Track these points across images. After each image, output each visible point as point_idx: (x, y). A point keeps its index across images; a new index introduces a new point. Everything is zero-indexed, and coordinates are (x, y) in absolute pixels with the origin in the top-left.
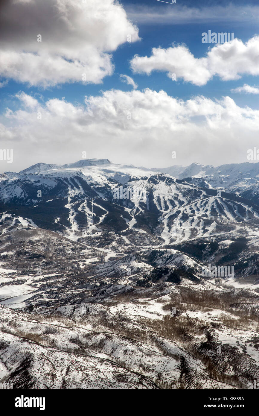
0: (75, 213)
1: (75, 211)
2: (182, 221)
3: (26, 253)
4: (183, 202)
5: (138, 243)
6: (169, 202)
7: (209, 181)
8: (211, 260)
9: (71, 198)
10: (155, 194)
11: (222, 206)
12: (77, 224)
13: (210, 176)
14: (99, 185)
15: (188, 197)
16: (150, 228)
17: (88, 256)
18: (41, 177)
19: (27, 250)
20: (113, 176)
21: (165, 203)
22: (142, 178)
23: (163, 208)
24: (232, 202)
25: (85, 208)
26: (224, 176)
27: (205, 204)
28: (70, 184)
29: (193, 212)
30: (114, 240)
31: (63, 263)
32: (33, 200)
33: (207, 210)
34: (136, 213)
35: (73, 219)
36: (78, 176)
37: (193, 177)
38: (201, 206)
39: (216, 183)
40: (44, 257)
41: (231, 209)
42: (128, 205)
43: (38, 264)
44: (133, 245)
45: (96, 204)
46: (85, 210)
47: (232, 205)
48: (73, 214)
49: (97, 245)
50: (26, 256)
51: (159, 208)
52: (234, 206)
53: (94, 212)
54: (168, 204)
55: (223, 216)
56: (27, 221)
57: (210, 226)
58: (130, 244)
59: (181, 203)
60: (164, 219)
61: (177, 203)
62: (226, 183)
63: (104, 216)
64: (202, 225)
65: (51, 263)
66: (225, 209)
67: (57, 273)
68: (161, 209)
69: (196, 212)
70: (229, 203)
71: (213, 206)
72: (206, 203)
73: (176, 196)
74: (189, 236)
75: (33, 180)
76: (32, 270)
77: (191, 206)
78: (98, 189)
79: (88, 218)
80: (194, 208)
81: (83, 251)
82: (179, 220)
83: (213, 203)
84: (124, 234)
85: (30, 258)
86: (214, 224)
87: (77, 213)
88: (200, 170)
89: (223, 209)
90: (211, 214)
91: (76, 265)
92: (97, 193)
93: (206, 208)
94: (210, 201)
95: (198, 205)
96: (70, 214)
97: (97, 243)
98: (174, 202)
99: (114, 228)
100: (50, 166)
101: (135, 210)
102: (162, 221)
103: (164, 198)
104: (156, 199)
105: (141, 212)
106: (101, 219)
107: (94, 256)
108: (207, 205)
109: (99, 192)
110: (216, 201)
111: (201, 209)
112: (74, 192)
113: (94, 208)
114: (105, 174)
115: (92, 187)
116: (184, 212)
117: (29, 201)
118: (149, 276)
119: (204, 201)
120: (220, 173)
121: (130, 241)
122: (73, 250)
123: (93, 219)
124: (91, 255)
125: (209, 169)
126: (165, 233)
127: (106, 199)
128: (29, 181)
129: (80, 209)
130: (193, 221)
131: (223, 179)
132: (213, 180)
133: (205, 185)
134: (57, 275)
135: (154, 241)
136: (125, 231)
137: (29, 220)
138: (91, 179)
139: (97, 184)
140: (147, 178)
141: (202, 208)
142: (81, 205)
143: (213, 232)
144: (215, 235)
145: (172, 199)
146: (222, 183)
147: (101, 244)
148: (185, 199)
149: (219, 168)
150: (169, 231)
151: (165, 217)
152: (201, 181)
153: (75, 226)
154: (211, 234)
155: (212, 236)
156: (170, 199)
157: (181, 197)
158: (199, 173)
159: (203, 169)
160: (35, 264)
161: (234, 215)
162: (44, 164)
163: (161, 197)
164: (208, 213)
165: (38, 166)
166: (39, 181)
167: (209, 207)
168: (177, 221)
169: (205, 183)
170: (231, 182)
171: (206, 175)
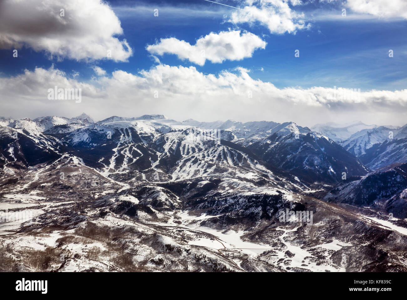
0: (117, 155)
1: (118, 154)
2: (192, 164)
3: (60, 184)
4: (202, 149)
5: (151, 180)
6: (191, 149)
7: (236, 134)
8: (187, 195)
9: (121, 143)
10: (183, 143)
11: (227, 153)
12: (115, 163)
13: (238, 130)
14: (147, 134)
15: (207, 146)
16: (168, 168)
17: (107, 188)
18: (105, 127)
19: (62, 182)
20: (160, 128)
21: (188, 149)
22: (179, 131)
23: (185, 154)
24: (235, 151)
25: (126, 152)
26: (247, 130)
27: (214, 152)
28: (124, 133)
29: (204, 157)
30: (135, 177)
31: (83, 193)
32: (94, 144)
33: (214, 157)
34: (163, 157)
35: (114, 160)
36: (133, 127)
37: (225, 130)
38: (212, 153)
39: (240, 135)
40: (72, 188)
41: (232, 156)
42: (160, 150)
43: (65, 193)
44: (147, 181)
45: (136, 149)
46: (126, 153)
47: (234, 153)
48: (116, 155)
49: (121, 180)
50: (59, 187)
51: (182, 154)
52: (235, 154)
53: (132, 155)
54: (190, 150)
55: (225, 161)
56: (79, 160)
57: (210, 169)
58: (145, 180)
59: (200, 150)
60: (181, 162)
61: (197, 150)
62: (247, 136)
63: (138, 158)
64: (205, 168)
65: (74, 193)
66: (228, 156)
67: (74, 201)
68: (184, 154)
69: (206, 157)
70: (232, 151)
71: (220, 153)
72: (216, 151)
73: (198, 145)
74: (191, 176)
75: (99, 129)
76: (58, 198)
77: (204, 153)
78: (144, 138)
79: (125, 159)
80: (206, 154)
81: (105, 185)
82: (191, 163)
83: (221, 151)
84: (145, 173)
85: (61, 189)
86: (214, 167)
87: (119, 155)
88: (232, 125)
89: (226, 155)
90: (217, 159)
91: (92, 196)
92: (142, 140)
93: (214, 155)
94: (219, 150)
95: (209, 152)
96: (114, 155)
97: (121, 178)
98: (195, 149)
99: (140, 167)
100: (121, 119)
101: (164, 154)
102: (178, 163)
103: (188, 146)
104: (183, 146)
105: (168, 156)
106: (135, 160)
107: (111, 188)
108: (216, 153)
109: (144, 139)
110: (224, 149)
111: (210, 155)
112: (124, 140)
113: (133, 151)
114: (155, 126)
115: (140, 136)
116: (197, 157)
117: (91, 144)
118: (114, 208)
119: (215, 149)
120: (245, 128)
121: (146, 178)
122: (97, 183)
123: (128, 160)
124: (110, 187)
125: (238, 125)
126: (176, 172)
127: (147, 145)
128: (96, 129)
129: (122, 152)
130: (200, 164)
131: (245, 133)
132: (238, 133)
133: (231, 137)
134: (74, 202)
135: (163, 178)
136: (147, 170)
137: (81, 159)
138: (142, 130)
139: (146, 134)
140: (183, 130)
141: (212, 155)
142: (125, 149)
143: (211, 173)
144: (211, 175)
145: (194, 147)
146: (244, 135)
147: (123, 179)
148: (204, 148)
149: (245, 124)
150: (179, 172)
151: (181, 160)
152: (229, 134)
153: (112, 165)
154: (208, 175)
155: (208, 176)
156: (193, 147)
157: (201, 146)
158: (231, 127)
159: (235, 124)
160: (62, 193)
161: (233, 160)
162: (117, 117)
163: (187, 145)
164: (215, 159)
165: (112, 118)
166: (103, 130)
167: (216, 154)
168: (188, 164)
169: (232, 135)
170: (250, 135)
171: (235, 129)
